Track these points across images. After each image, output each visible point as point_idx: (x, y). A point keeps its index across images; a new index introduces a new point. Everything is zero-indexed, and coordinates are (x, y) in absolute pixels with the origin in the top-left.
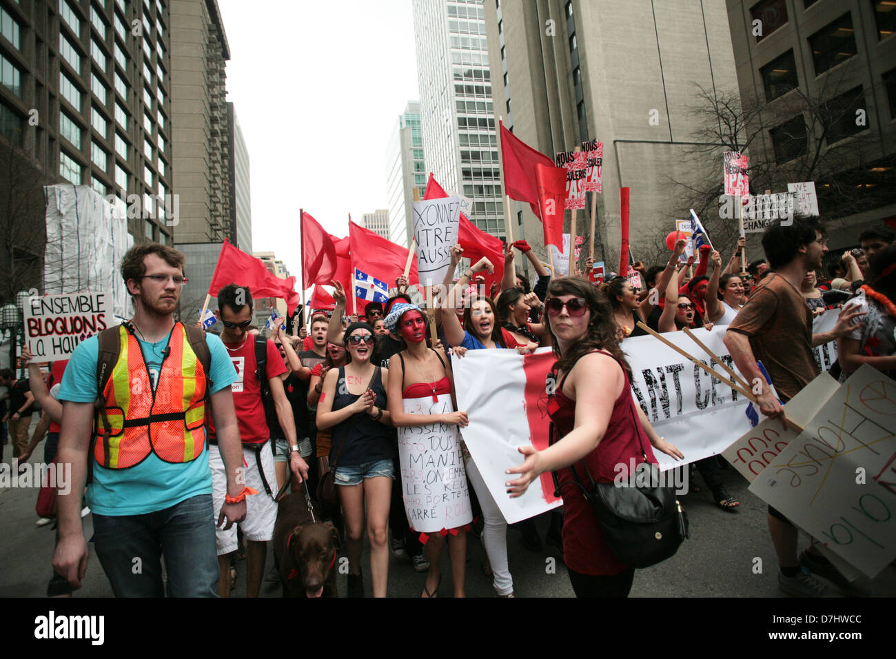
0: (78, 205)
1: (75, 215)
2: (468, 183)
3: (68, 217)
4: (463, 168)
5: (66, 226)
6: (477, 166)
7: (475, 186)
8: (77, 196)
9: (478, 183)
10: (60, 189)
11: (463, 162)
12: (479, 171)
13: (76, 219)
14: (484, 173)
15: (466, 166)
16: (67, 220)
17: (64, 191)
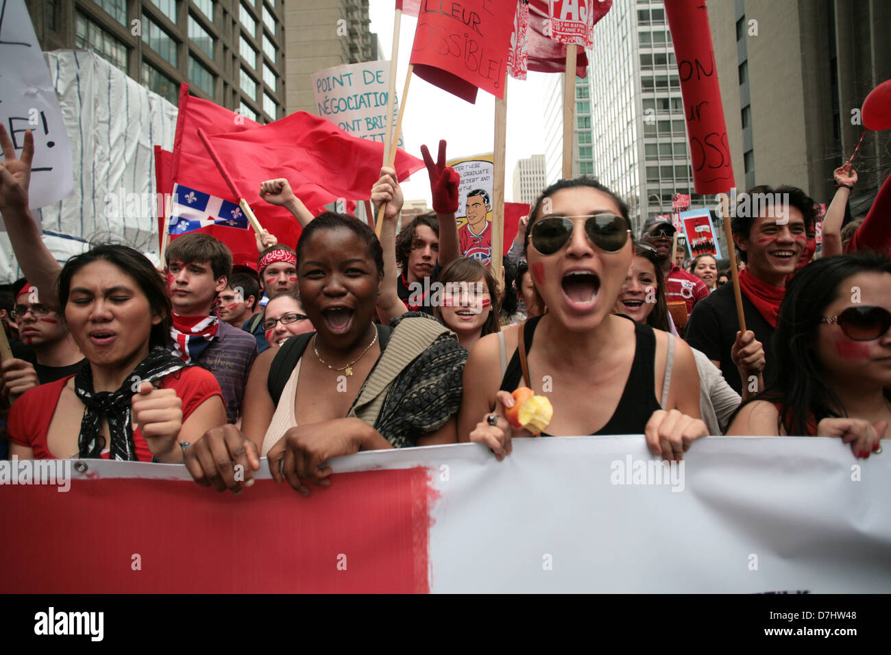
0: (81, 81)
1: (77, 95)
2: (649, 95)
3: (68, 99)
4: (642, 77)
5: (66, 111)
6: (662, 73)
7: (658, 99)
8: (79, 68)
9: (663, 95)
10: (55, 57)
11: (643, 69)
12: (664, 79)
13: (78, 100)
14: (671, 82)
15: (647, 73)
16: (67, 103)
17: (62, 60)
